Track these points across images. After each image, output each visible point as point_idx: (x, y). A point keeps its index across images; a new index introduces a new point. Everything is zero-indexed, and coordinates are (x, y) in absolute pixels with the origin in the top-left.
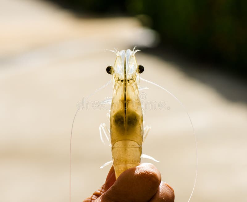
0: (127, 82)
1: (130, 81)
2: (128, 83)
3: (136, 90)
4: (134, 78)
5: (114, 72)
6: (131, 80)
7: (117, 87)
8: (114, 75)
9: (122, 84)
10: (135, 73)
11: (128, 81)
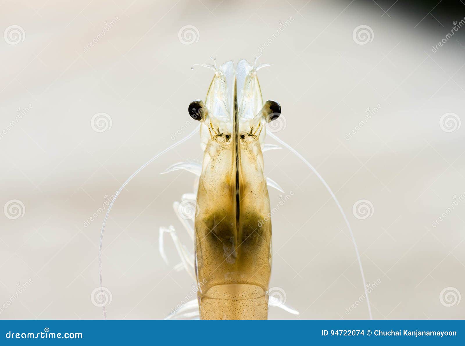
2: (243, 142)
3: (259, 158)
4: (256, 133)
5: (207, 114)
7: (213, 149)
8: (207, 121)
9: (228, 143)
10: (259, 120)
11: (243, 137)
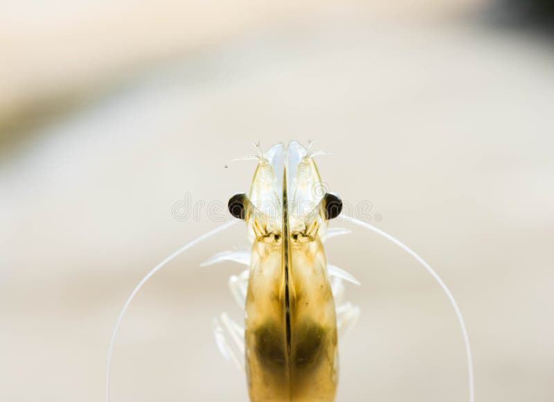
0: (292, 240)
1: (300, 238)
2: (296, 242)
4: (312, 233)
6: (303, 236)
9: (277, 244)
11: (295, 237)
